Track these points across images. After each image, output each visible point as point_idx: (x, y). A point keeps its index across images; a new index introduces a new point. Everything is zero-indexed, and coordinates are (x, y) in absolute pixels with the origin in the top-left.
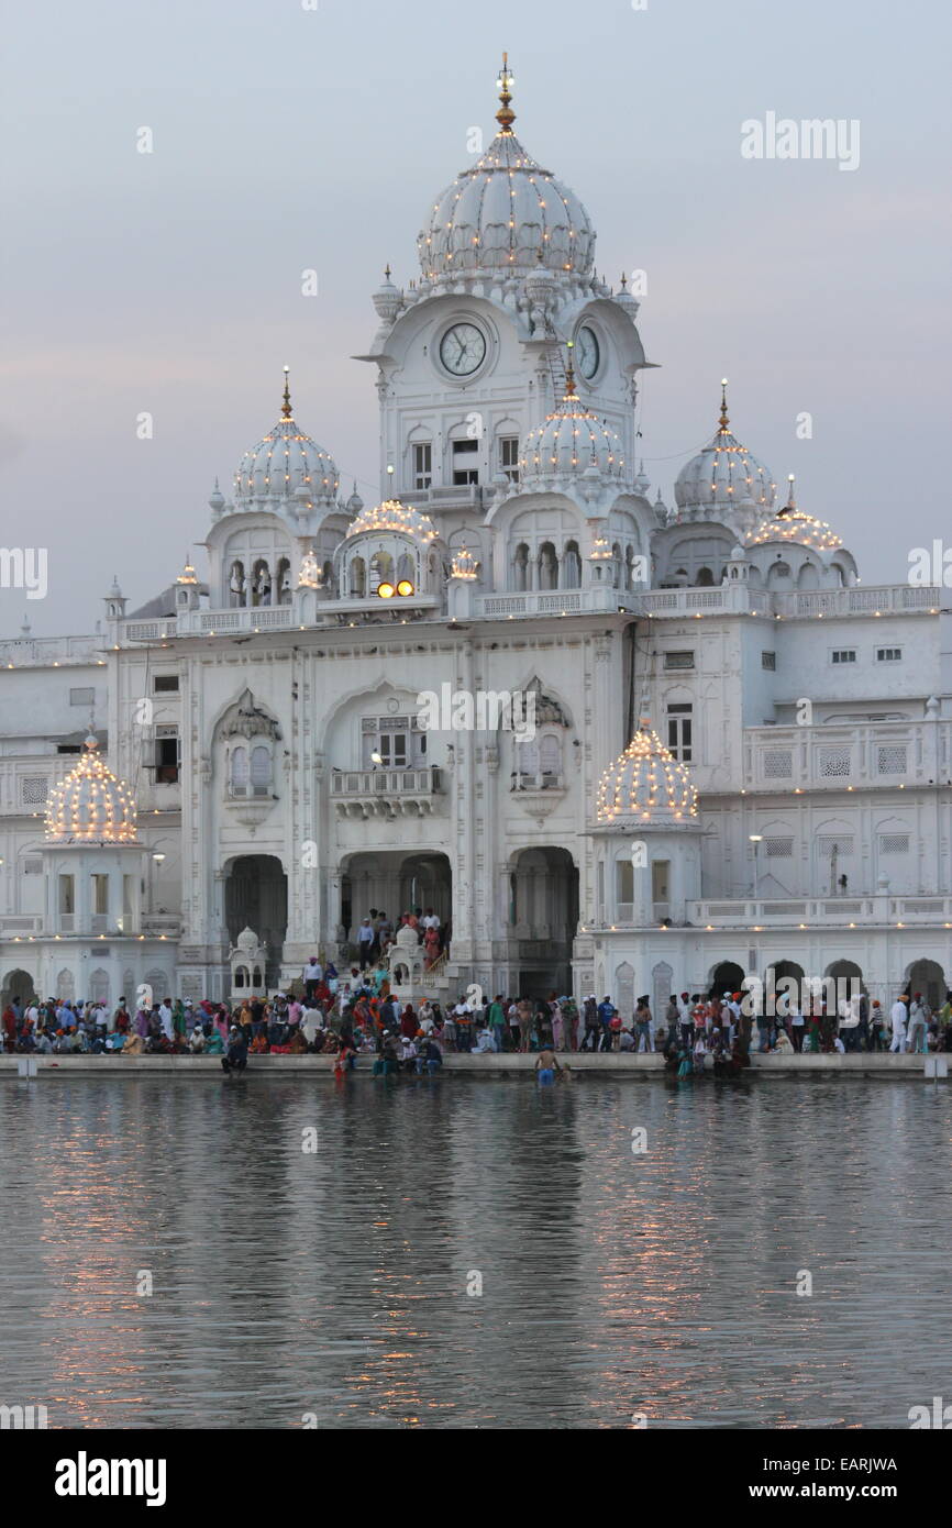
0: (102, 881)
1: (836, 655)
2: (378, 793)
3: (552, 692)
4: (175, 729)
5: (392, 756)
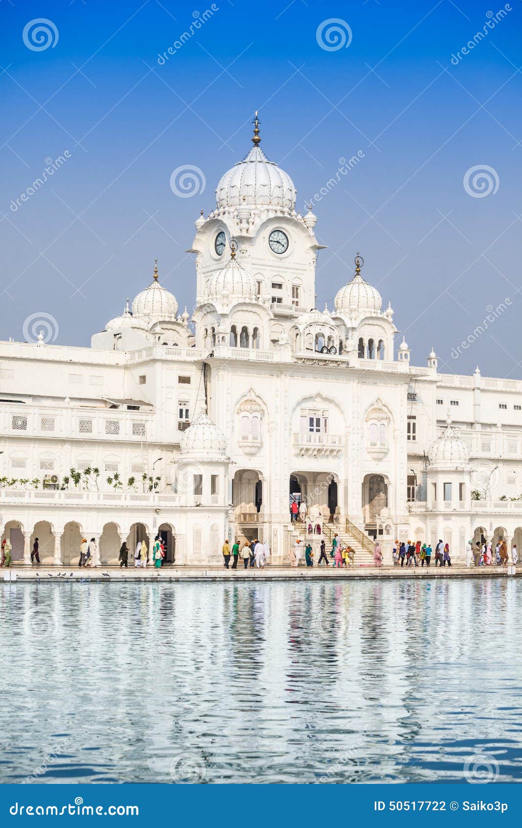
0: (214, 478)
1: (451, 402)
2: (320, 444)
3: (385, 406)
4: (186, 403)
5: (315, 428)
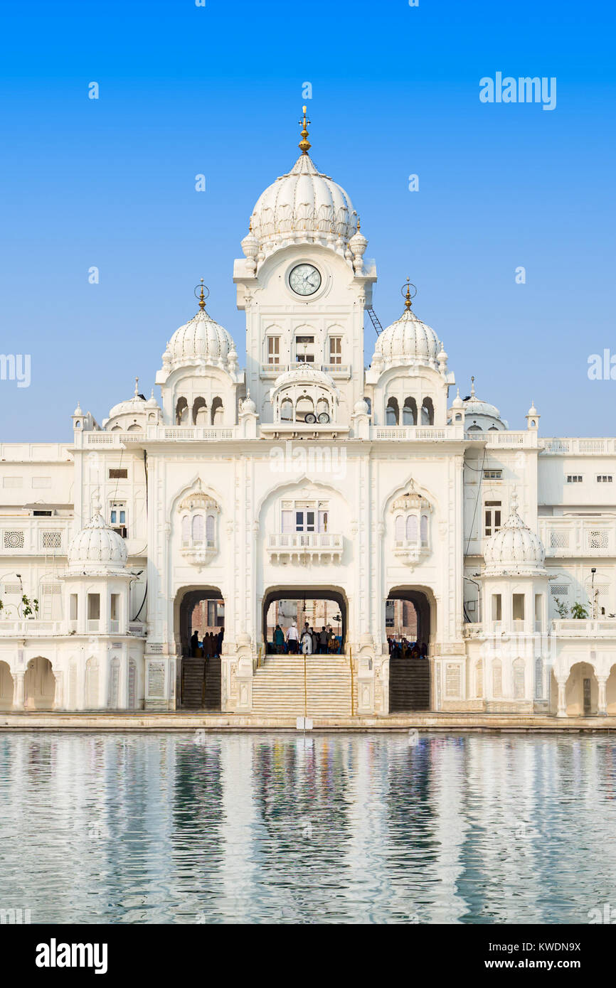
2: (303, 547)
3: (424, 489)
4: (123, 503)
5: (305, 525)
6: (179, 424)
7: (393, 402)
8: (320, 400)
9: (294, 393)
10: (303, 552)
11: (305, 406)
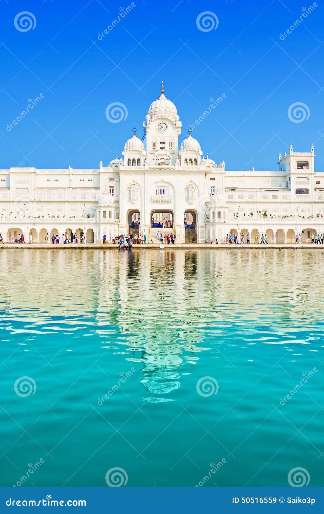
3: (194, 183)
5: (162, 193)
6: (128, 166)
7: (186, 160)
8: (166, 159)
9: (160, 157)
10: (161, 200)
11: (162, 161)
